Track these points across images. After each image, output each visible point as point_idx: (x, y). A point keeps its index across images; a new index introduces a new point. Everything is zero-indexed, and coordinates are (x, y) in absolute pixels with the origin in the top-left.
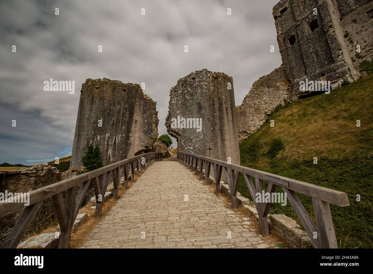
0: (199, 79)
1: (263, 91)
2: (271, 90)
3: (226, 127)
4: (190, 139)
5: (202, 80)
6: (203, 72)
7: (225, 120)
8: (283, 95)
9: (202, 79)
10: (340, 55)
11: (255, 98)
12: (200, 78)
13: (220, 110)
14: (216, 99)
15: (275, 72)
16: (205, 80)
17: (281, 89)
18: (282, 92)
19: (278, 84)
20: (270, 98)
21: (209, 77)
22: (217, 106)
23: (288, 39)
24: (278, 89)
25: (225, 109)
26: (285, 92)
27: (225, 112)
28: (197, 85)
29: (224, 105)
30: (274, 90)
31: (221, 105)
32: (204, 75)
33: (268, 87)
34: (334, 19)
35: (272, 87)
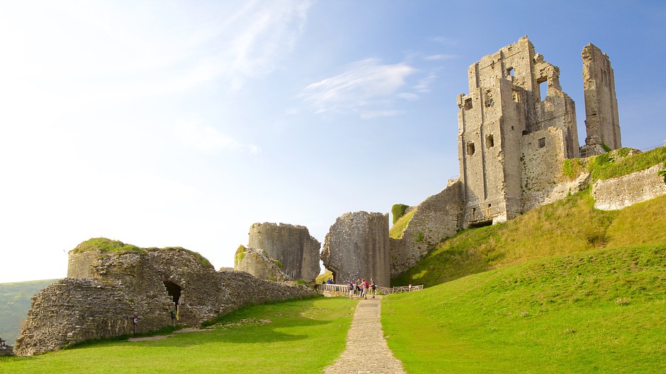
1: (429, 216)
2: (438, 214)
3: (378, 265)
4: (348, 274)
6: (360, 214)
7: (378, 259)
8: (452, 222)
9: (359, 220)
10: (503, 188)
12: (357, 219)
13: (374, 250)
14: (370, 240)
15: (447, 190)
18: (451, 218)
19: (447, 207)
20: (436, 224)
21: (366, 219)
22: (371, 247)
24: (447, 213)
25: (377, 249)
26: (454, 218)
27: (378, 251)
29: (377, 246)
30: (442, 214)
31: (374, 245)
32: (361, 217)
33: (435, 211)
34: (509, 139)
35: (440, 210)
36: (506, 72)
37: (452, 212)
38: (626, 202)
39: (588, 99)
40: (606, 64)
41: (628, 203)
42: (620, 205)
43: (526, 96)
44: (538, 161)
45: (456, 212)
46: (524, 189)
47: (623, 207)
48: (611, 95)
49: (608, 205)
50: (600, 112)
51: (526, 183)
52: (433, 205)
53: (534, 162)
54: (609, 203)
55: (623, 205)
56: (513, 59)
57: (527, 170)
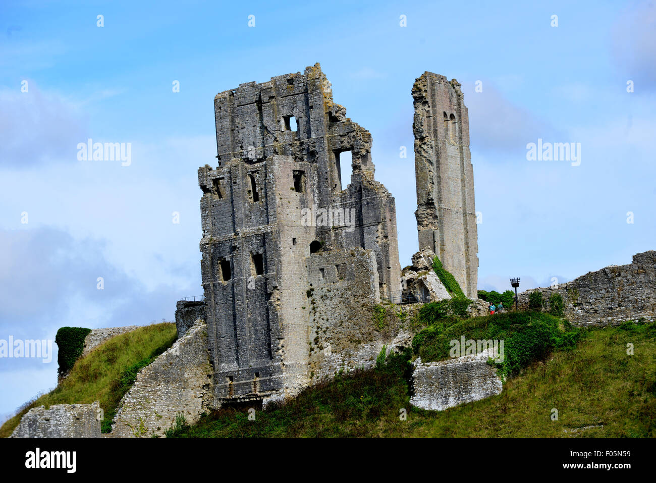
0: (55, 422)
1: (156, 392)
2: (171, 387)
5: (59, 423)
6: (61, 411)
8: (194, 400)
9: (59, 421)
10: (279, 349)
11: (138, 407)
12: (56, 420)
15: (184, 346)
16: (63, 424)
17: (192, 386)
18: (192, 393)
19: (186, 376)
20: (168, 406)
21: (69, 419)
23: (220, 263)
24: (184, 384)
26: (198, 393)
28: (53, 430)
30: (178, 388)
32: (63, 415)
33: (167, 383)
34: (289, 263)
35: (174, 381)
36: (283, 121)
37: (193, 382)
38: (451, 399)
39: (421, 175)
40: (455, 100)
41: (452, 403)
42: (443, 403)
43: (316, 179)
44: (336, 301)
45: (201, 382)
46: (313, 345)
47: (446, 407)
48: (462, 159)
49: (428, 402)
50: (440, 200)
51: (316, 336)
52: (163, 373)
53: (328, 301)
54: (429, 399)
55: (447, 404)
56: (295, 102)
57: (318, 314)
